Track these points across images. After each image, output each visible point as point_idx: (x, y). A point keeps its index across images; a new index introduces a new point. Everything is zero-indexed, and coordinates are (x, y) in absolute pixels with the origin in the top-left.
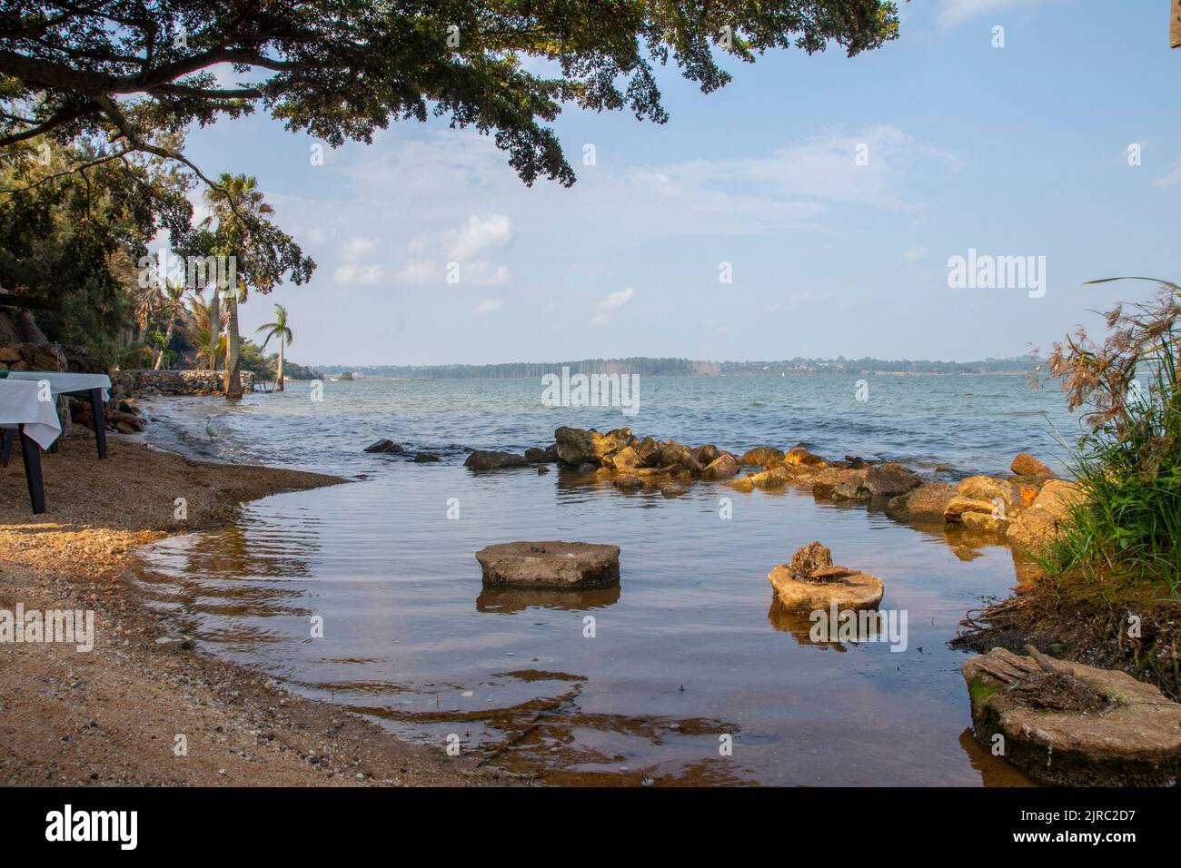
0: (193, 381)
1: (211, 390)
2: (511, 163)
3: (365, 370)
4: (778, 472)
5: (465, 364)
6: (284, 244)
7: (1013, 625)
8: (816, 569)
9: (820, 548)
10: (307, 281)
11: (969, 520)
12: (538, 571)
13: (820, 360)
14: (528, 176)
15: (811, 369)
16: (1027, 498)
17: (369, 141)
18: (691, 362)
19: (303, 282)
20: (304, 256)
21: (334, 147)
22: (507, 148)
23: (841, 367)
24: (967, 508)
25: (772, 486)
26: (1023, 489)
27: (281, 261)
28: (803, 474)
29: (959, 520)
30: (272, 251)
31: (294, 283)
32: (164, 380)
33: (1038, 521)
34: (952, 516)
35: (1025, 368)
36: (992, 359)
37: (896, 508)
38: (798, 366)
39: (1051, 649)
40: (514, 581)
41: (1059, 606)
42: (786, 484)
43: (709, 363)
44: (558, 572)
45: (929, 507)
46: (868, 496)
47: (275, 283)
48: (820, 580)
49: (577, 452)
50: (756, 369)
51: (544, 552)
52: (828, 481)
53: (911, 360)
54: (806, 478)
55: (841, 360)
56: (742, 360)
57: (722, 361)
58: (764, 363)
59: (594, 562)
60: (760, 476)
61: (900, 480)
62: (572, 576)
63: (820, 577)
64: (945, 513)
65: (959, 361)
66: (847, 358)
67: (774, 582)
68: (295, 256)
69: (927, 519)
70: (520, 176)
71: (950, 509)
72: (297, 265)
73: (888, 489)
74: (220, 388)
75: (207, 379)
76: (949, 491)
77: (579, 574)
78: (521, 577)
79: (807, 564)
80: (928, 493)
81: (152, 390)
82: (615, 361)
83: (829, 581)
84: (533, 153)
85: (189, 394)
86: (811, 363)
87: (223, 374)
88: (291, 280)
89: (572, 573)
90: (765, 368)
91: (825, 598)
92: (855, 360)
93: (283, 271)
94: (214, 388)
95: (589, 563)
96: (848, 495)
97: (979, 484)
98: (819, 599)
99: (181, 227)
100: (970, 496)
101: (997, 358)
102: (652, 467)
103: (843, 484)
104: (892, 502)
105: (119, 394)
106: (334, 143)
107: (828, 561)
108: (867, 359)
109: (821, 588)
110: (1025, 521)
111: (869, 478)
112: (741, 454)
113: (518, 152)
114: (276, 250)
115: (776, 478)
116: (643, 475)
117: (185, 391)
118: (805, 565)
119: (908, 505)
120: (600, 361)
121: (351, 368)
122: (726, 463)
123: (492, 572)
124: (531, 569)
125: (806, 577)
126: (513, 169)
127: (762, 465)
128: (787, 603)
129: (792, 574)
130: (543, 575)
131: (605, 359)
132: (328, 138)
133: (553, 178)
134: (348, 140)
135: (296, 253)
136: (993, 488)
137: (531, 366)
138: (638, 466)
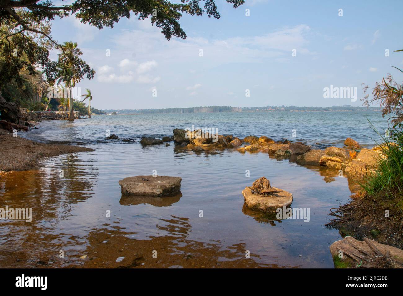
0: (58, 115)
1: (65, 118)
2: (162, 32)
3: (120, 111)
4: (255, 145)
5: (155, 108)
6: (83, 64)
7: (353, 218)
8: (263, 189)
9: (265, 179)
10: (93, 78)
11: (329, 165)
12: (144, 189)
13: (276, 107)
14: (168, 37)
15: (273, 110)
16: (352, 155)
17: (112, 27)
18: (232, 108)
19: (91, 78)
20: (91, 69)
21: (100, 29)
22: (160, 27)
23: (283, 109)
24: (328, 160)
25: (253, 150)
26: (350, 152)
27: (83, 71)
28: (266, 146)
29: (325, 164)
30: (79, 67)
31: (88, 79)
32: (48, 115)
33: (359, 166)
34: (323, 163)
35: (345, 109)
36: (334, 106)
37: (300, 160)
38: (269, 109)
39: (372, 233)
40: (134, 193)
41: (375, 210)
42: (258, 150)
43: (238, 108)
44: (152, 189)
45: (313, 159)
46: (289, 155)
47: (81, 79)
48: (265, 194)
49: (181, 138)
50: (254, 110)
51: (148, 180)
52: (274, 149)
53: (307, 107)
54: (266, 147)
55: (283, 106)
56: (249, 107)
57: (243, 107)
58: (257, 108)
59: (168, 186)
60: (249, 147)
61: (302, 148)
62: (158, 191)
63: (265, 193)
64: (319, 162)
65: (323, 107)
66: (285, 106)
67: (244, 195)
68: (87, 69)
69: (312, 164)
70: (166, 37)
71: (322, 160)
72: (89, 72)
73: (297, 152)
74: (67, 117)
75: (63, 114)
76: (321, 153)
77: (161, 190)
78: (137, 192)
79: (259, 187)
80: (313, 154)
81: (44, 118)
82: (206, 107)
83: (269, 195)
84: (170, 28)
85: (57, 119)
86: (273, 108)
87: (68, 112)
88: (87, 78)
89: (158, 190)
90: (257, 109)
91: (266, 203)
92: (288, 106)
93: (83, 74)
94: (65, 117)
95: (165, 186)
96: (282, 154)
97: (333, 150)
98: (263, 204)
99: (45, 59)
100: (329, 155)
101: (336, 106)
102: (208, 143)
103: (280, 150)
104: (299, 157)
105: (29, 120)
106: (99, 28)
107: (269, 185)
108: (292, 106)
109: (265, 198)
110: (353, 166)
111: (290, 148)
112: (243, 138)
113: (164, 28)
114: (81, 67)
115: (255, 147)
116: (205, 147)
117: (55, 119)
118: (258, 187)
119: (305, 158)
120: (201, 107)
121: (116, 110)
122: (236, 142)
123: (124, 190)
124: (141, 188)
125: (258, 193)
126: (163, 34)
127: (250, 143)
128: (249, 205)
129: (253, 191)
130: (146, 191)
131: (203, 106)
132: (97, 26)
133: (178, 37)
134: (105, 27)
135: (88, 68)
136: (338, 151)
137: (177, 109)
138: (203, 143)
